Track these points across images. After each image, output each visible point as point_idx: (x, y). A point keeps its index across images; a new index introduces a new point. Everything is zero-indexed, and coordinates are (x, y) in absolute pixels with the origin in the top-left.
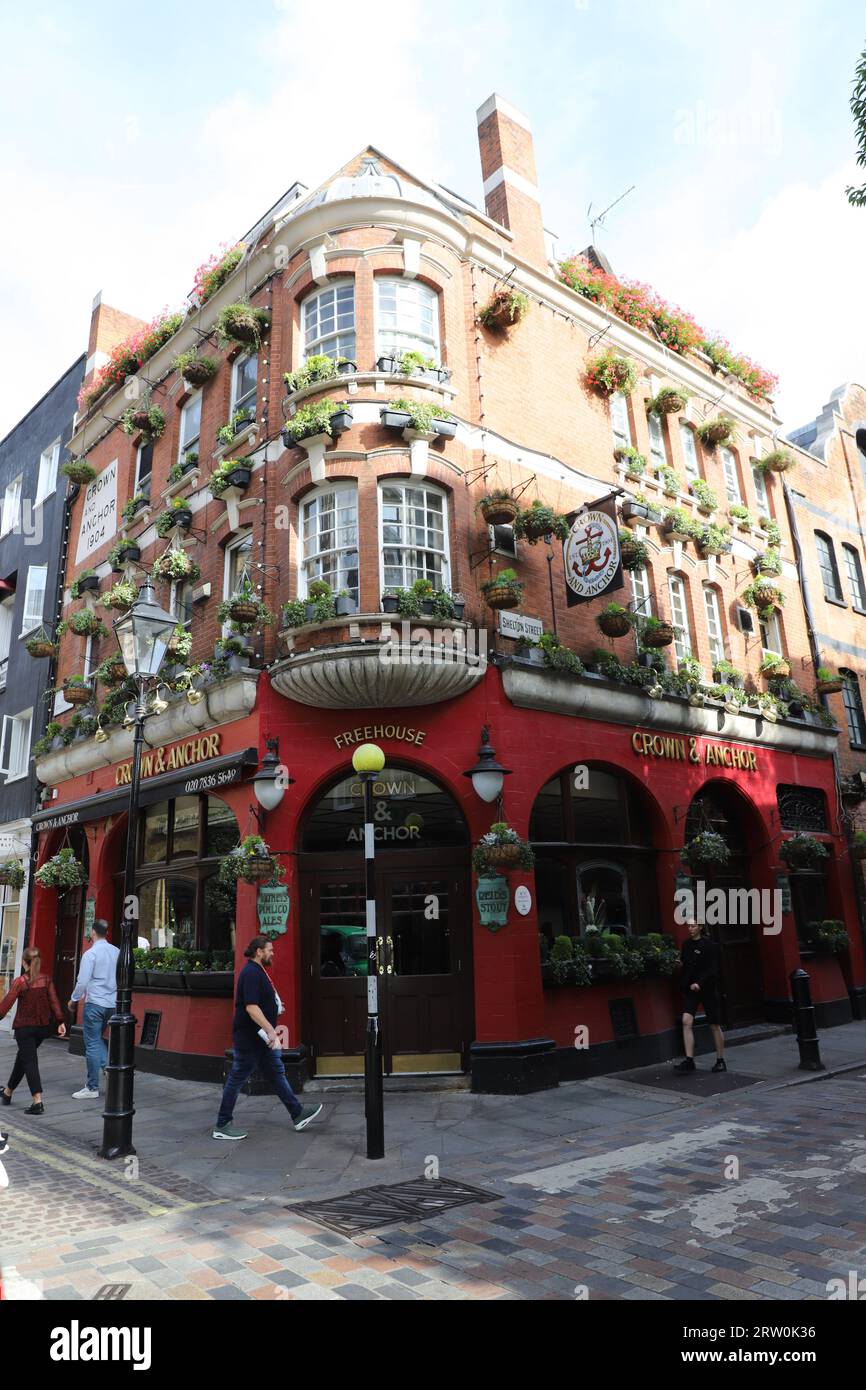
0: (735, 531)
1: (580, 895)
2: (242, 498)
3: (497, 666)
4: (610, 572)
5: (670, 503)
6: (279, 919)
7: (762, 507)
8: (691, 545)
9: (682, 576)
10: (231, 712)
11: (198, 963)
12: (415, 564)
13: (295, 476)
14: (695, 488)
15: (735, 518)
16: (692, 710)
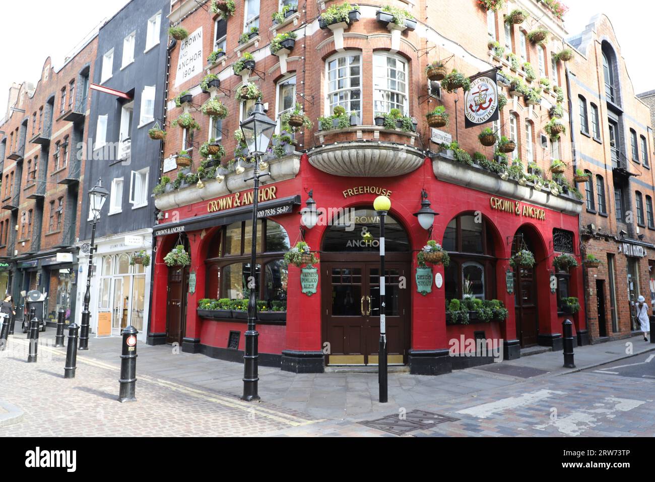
0: (542, 93)
1: (463, 278)
2: (289, 55)
3: (430, 158)
4: (491, 111)
5: (513, 74)
6: (313, 285)
7: (554, 80)
8: (521, 98)
9: (516, 115)
10: (285, 175)
11: (264, 307)
12: (390, 99)
13: (324, 46)
14: (525, 67)
15: (542, 85)
16: (519, 187)
